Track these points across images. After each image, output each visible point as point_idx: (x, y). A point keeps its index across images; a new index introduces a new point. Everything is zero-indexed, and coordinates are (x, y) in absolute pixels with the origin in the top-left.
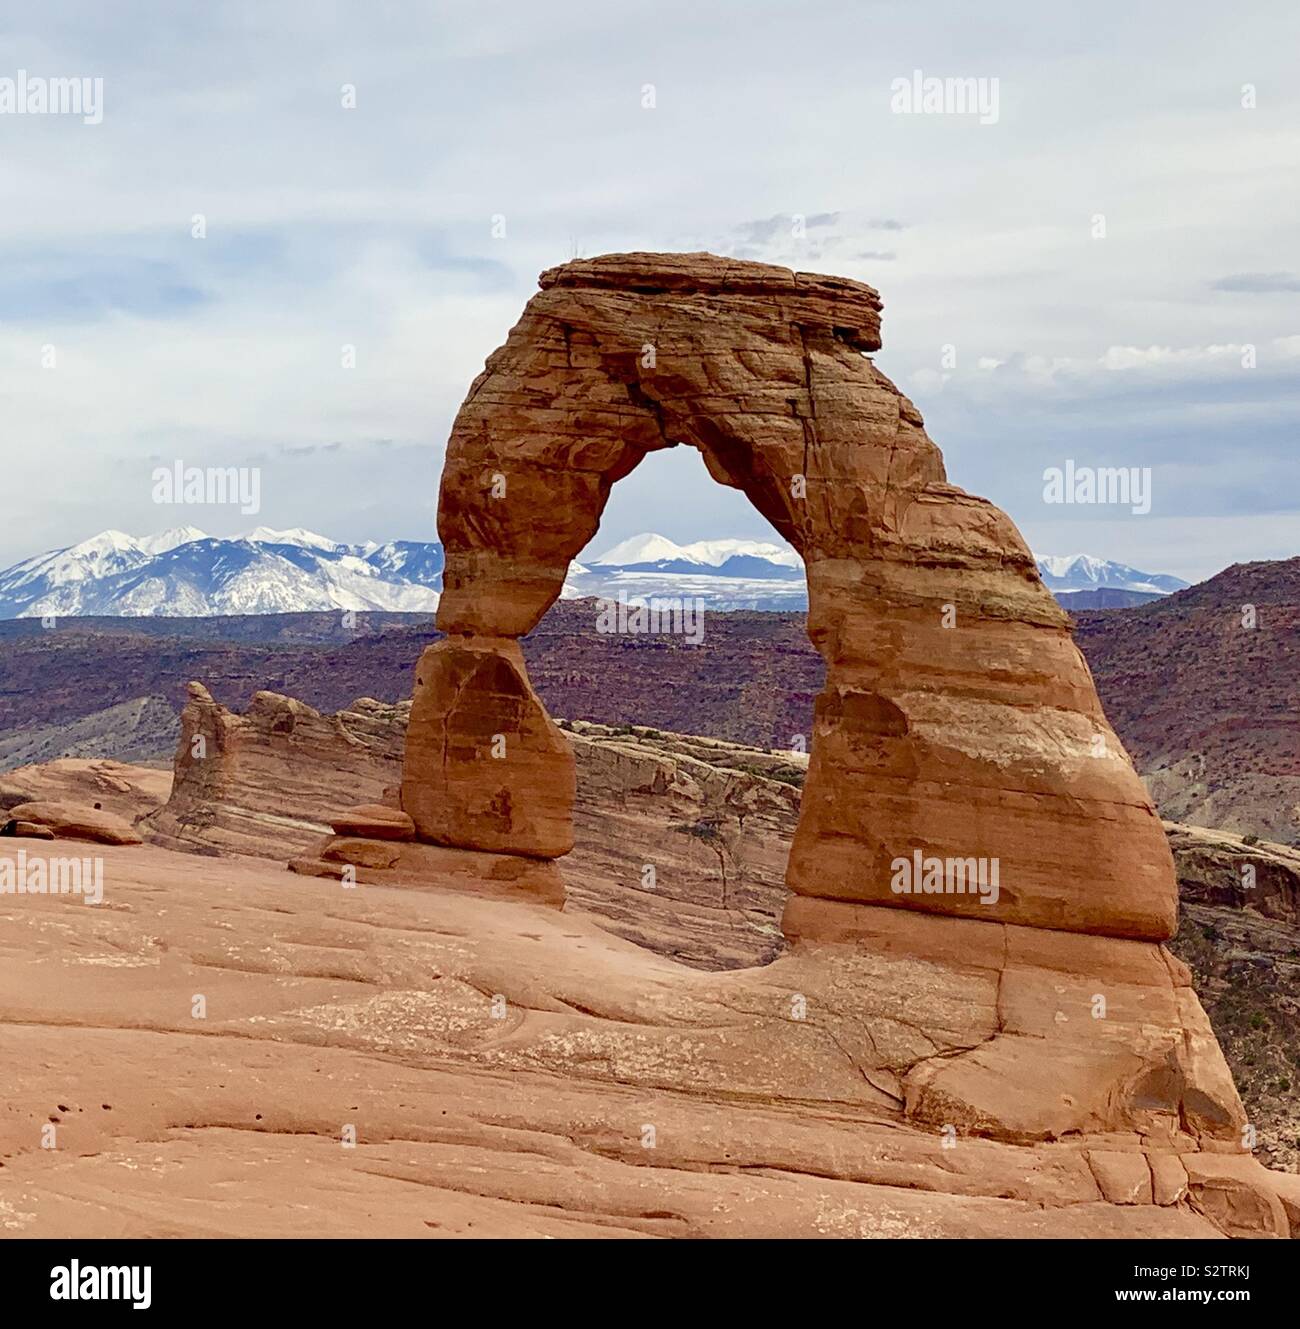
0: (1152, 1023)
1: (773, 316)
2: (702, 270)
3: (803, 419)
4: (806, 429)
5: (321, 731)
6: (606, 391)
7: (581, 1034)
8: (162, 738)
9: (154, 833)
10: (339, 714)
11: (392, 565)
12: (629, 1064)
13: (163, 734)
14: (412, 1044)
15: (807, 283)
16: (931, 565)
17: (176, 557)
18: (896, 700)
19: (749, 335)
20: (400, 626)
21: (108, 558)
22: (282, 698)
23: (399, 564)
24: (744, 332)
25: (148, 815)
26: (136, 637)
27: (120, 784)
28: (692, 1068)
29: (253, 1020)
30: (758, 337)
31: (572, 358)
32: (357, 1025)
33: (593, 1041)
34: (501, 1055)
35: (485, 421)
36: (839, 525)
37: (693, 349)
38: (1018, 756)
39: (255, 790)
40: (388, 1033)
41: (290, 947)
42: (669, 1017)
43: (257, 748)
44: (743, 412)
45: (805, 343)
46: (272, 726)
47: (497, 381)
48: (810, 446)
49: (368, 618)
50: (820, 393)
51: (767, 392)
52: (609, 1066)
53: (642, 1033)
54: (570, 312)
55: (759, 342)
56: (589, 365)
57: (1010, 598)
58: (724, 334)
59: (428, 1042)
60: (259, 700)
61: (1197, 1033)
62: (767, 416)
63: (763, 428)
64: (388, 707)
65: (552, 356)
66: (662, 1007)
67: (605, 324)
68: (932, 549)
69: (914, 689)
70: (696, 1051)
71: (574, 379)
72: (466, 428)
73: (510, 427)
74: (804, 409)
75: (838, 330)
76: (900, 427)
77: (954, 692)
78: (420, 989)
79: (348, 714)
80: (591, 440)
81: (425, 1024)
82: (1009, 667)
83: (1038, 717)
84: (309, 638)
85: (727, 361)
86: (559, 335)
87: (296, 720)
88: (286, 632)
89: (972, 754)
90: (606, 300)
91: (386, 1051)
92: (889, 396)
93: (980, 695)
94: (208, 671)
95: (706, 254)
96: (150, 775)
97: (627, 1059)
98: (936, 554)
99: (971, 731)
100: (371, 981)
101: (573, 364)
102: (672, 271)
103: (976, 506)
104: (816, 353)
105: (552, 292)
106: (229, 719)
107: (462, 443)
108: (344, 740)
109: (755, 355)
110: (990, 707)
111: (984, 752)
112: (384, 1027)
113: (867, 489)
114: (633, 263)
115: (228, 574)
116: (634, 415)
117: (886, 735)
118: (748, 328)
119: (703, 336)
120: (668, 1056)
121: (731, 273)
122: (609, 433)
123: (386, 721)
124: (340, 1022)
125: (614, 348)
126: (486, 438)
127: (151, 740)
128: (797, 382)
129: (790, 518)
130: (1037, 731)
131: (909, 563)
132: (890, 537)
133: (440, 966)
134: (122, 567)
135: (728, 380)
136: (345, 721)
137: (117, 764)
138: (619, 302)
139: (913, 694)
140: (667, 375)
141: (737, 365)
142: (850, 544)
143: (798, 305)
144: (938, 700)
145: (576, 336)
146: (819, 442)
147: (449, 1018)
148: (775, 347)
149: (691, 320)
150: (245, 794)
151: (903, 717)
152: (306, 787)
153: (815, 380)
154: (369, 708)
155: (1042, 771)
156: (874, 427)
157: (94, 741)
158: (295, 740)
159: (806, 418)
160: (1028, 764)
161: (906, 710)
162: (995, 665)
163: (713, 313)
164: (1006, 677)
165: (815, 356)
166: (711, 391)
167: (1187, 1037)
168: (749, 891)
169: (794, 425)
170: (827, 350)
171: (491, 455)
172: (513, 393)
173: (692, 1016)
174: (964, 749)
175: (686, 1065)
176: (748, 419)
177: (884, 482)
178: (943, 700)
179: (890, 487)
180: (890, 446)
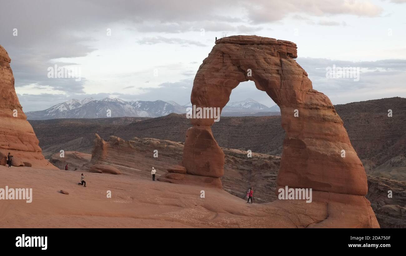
0: (363, 214)
1: (273, 50)
2: (255, 39)
3: (280, 74)
4: (281, 77)
5: (126, 145)
6: (232, 68)
7: (231, 218)
8: (86, 146)
9: (87, 168)
10: (129, 141)
11: (138, 106)
12: (243, 225)
13: (87, 145)
14: (192, 221)
15: (280, 42)
16: (311, 109)
17: (88, 105)
18: (303, 140)
19: (267, 55)
20: (141, 120)
21: (73, 105)
22: (116, 137)
23: (139, 106)
24: (266, 54)
25: (86, 164)
26: (80, 123)
27: (79, 157)
28: (258, 226)
29: (155, 215)
30: (269, 55)
31: (224, 60)
32: (179, 216)
33: (234, 220)
34: (213, 223)
35: (203, 75)
36: (289, 99)
37: (254, 58)
38: (332, 153)
39: (110, 159)
40: (186, 218)
41: (161, 199)
42: (251, 214)
43: (111, 149)
44: (266, 73)
45: (280, 57)
46: (114, 144)
47: (206, 66)
48: (282, 81)
49: (133, 119)
50: (284, 68)
51: (272, 68)
52: (238, 226)
53: (246, 218)
54: (224, 49)
55: (270, 56)
56: (228, 62)
57: (330, 116)
58: (261, 54)
59: (196, 220)
60: (111, 138)
61: (372, 216)
62: (272, 74)
63: (271, 77)
64: (140, 139)
65: (219, 59)
66: (249, 212)
67: (232, 52)
68: (311, 105)
69: (307, 138)
70: (258, 222)
71: (225, 65)
72: (199, 77)
73: (209, 76)
74: (280, 72)
75: (288, 54)
76: (303, 76)
77: (317, 139)
78: (192, 208)
79: (132, 141)
80: (229, 80)
81: (194, 216)
82: (330, 133)
83: (336, 144)
84: (120, 123)
85: (262, 61)
86: (221, 55)
87: (119, 142)
88: (114, 122)
89: (321, 153)
90: (233, 47)
91: (186, 222)
92: (301, 69)
93: (322, 139)
94: (96, 131)
95: (255, 35)
96: (85, 155)
97: (242, 224)
98: (312, 106)
99: (321, 148)
100: (181, 206)
101: (224, 62)
102: (248, 39)
103: (321, 95)
104: (283, 59)
105: (219, 45)
106: (104, 142)
107: (198, 81)
108: (131, 147)
109: (269, 59)
110: (325, 142)
111: (324, 152)
112: (185, 217)
113: (296, 91)
114: (239, 38)
115: (100, 109)
116: (239, 74)
117: (301, 148)
118: (267, 53)
119: (256, 55)
120: (252, 223)
121: (262, 40)
122: (233, 78)
123: (140, 143)
124: (175, 216)
125: (234, 58)
126: (204, 79)
127: (84, 147)
128: (279, 66)
129: (277, 98)
130: (336, 147)
131: (306, 108)
132: (301, 102)
133: (196, 203)
134: (76, 107)
135: (262, 65)
136: (131, 143)
137: (79, 153)
138: (236, 47)
139: (307, 139)
140: (247, 64)
141: (264, 62)
142: (292, 104)
143: (279, 48)
144: (313, 140)
145: (225, 55)
146: (284, 80)
147: (200, 215)
148: (273, 58)
149: (253, 51)
150: (108, 159)
151: (305, 144)
152: (122, 158)
153: (283, 65)
154: (136, 140)
155: (337, 157)
156: (297, 76)
157: (71, 147)
158: (119, 147)
159: (281, 74)
160: (335, 155)
161: (305, 143)
162: (327, 132)
163: (258, 49)
164: (329, 135)
165: (283, 60)
166: (258, 68)
167: (370, 217)
168: (225, 181)
169: (278, 76)
170: (286, 58)
171: (205, 83)
172: (210, 68)
173: (257, 214)
174: (319, 152)
175: (256, 225)
176: (267, 75)
177: (300, 89)
178: (314, 140)
179: (301, 90)
180: (301, 81)
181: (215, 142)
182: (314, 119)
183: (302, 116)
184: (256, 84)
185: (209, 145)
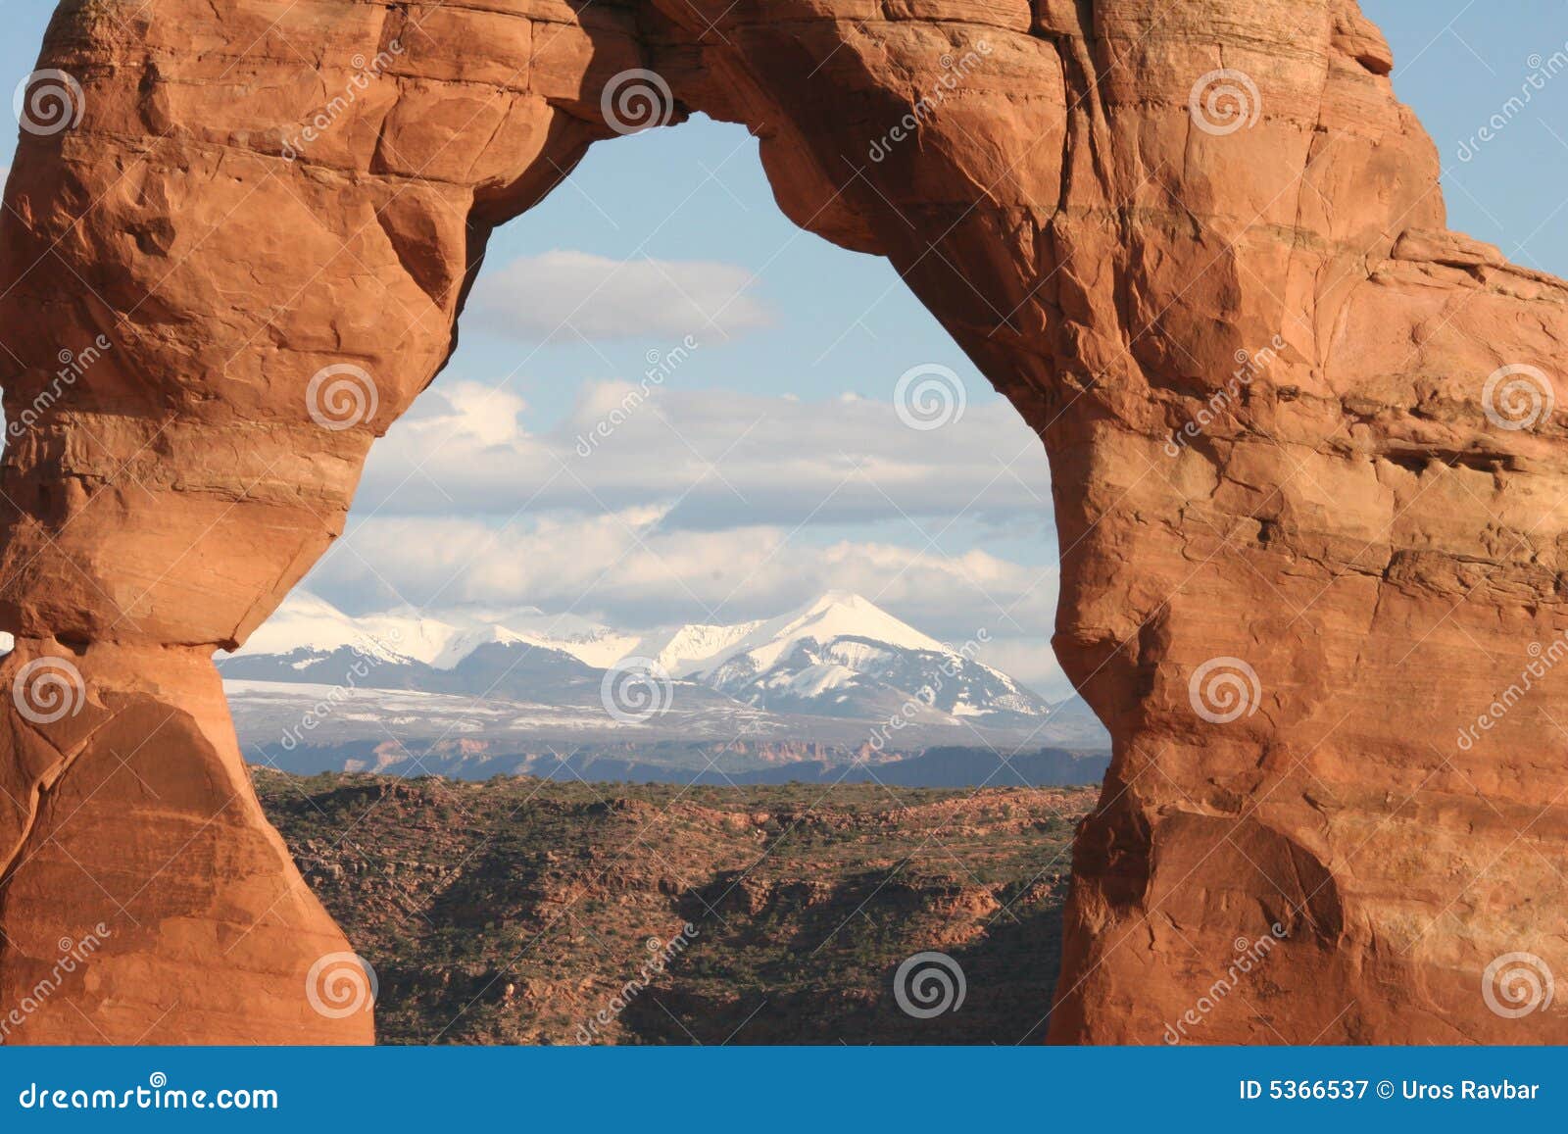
3: (1063, 43)
4: (1066, 78)
16: (1417, 459)
18: (1307, 836)
48: (1083, 118)
69: (1358, 805)
77: (1479, 819)
98: (1430, 429)
132: (1300, 378)
139: (1360, 820)
144: (1426, 839)
146: (1106, 106)
151: (1327, 886)
159: (1073, 40)
161: (1338, 865)
169: (1038, 62)
177: (1282, 216)
178: (1445, 835)
179: (1302, 236)
180: (1305, 122)
181: (263, 840)
182: (1445, 580)
183: (1303, 542)
184: (770, 158)
185: (198, 880)
